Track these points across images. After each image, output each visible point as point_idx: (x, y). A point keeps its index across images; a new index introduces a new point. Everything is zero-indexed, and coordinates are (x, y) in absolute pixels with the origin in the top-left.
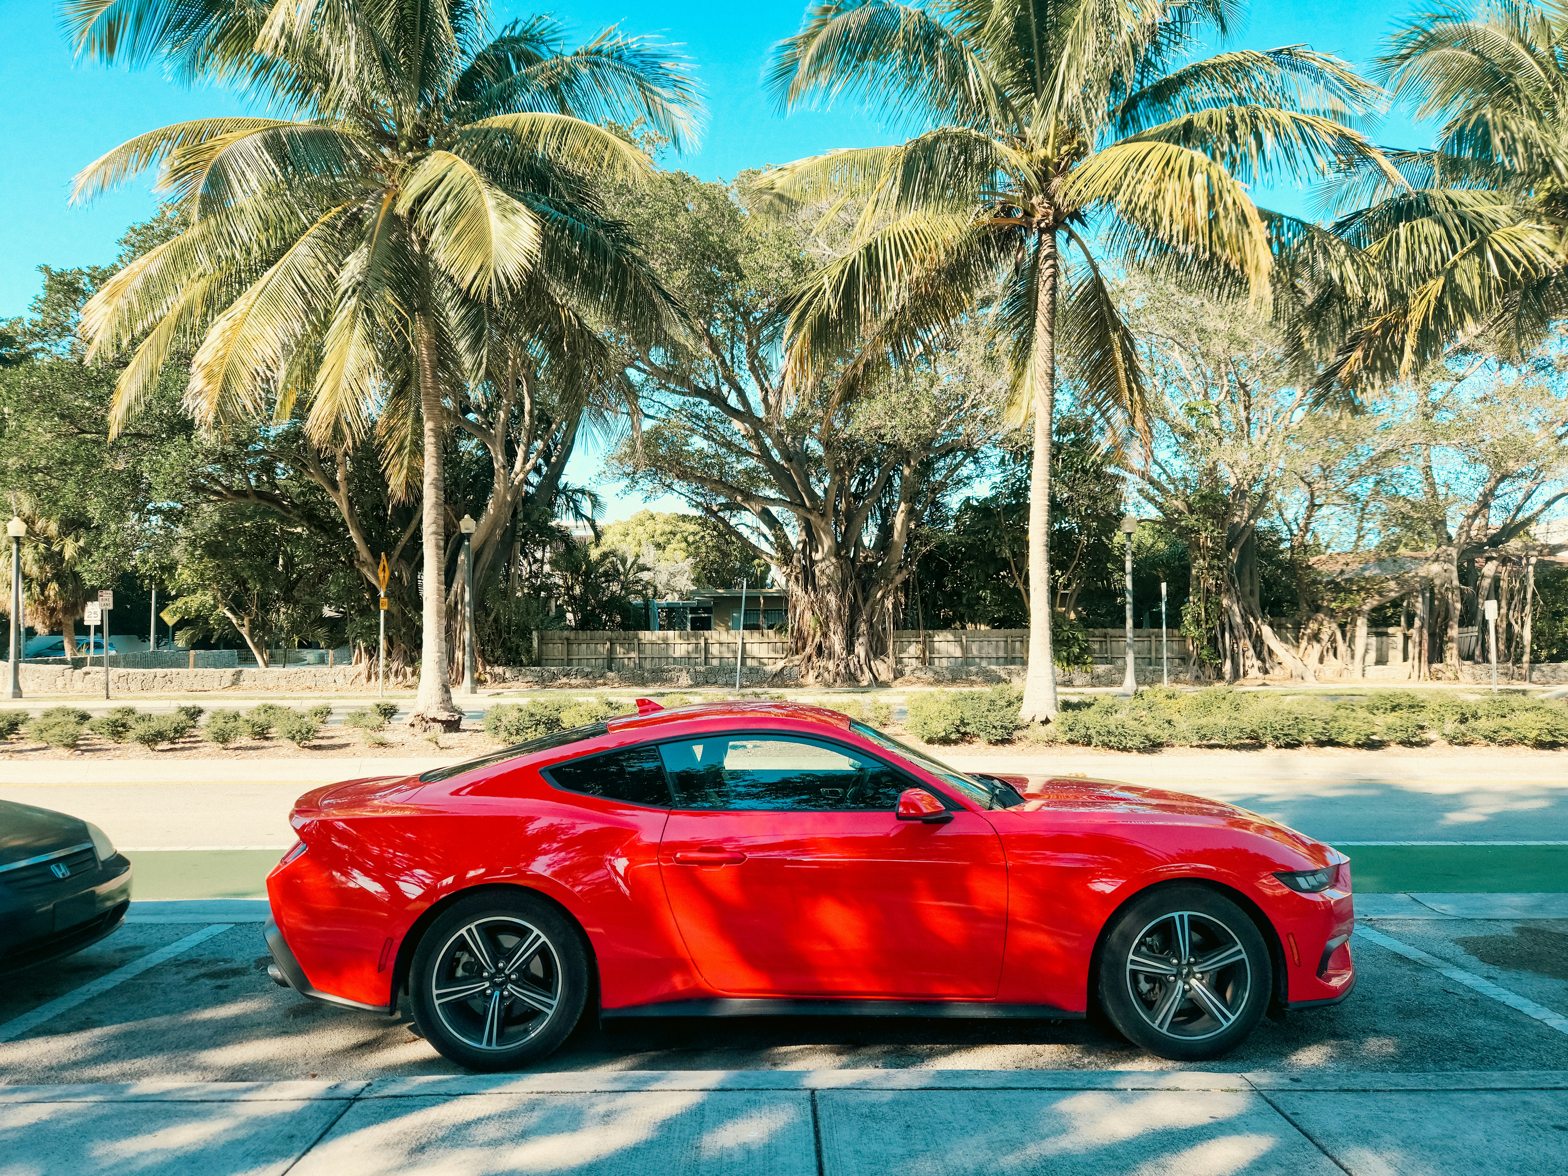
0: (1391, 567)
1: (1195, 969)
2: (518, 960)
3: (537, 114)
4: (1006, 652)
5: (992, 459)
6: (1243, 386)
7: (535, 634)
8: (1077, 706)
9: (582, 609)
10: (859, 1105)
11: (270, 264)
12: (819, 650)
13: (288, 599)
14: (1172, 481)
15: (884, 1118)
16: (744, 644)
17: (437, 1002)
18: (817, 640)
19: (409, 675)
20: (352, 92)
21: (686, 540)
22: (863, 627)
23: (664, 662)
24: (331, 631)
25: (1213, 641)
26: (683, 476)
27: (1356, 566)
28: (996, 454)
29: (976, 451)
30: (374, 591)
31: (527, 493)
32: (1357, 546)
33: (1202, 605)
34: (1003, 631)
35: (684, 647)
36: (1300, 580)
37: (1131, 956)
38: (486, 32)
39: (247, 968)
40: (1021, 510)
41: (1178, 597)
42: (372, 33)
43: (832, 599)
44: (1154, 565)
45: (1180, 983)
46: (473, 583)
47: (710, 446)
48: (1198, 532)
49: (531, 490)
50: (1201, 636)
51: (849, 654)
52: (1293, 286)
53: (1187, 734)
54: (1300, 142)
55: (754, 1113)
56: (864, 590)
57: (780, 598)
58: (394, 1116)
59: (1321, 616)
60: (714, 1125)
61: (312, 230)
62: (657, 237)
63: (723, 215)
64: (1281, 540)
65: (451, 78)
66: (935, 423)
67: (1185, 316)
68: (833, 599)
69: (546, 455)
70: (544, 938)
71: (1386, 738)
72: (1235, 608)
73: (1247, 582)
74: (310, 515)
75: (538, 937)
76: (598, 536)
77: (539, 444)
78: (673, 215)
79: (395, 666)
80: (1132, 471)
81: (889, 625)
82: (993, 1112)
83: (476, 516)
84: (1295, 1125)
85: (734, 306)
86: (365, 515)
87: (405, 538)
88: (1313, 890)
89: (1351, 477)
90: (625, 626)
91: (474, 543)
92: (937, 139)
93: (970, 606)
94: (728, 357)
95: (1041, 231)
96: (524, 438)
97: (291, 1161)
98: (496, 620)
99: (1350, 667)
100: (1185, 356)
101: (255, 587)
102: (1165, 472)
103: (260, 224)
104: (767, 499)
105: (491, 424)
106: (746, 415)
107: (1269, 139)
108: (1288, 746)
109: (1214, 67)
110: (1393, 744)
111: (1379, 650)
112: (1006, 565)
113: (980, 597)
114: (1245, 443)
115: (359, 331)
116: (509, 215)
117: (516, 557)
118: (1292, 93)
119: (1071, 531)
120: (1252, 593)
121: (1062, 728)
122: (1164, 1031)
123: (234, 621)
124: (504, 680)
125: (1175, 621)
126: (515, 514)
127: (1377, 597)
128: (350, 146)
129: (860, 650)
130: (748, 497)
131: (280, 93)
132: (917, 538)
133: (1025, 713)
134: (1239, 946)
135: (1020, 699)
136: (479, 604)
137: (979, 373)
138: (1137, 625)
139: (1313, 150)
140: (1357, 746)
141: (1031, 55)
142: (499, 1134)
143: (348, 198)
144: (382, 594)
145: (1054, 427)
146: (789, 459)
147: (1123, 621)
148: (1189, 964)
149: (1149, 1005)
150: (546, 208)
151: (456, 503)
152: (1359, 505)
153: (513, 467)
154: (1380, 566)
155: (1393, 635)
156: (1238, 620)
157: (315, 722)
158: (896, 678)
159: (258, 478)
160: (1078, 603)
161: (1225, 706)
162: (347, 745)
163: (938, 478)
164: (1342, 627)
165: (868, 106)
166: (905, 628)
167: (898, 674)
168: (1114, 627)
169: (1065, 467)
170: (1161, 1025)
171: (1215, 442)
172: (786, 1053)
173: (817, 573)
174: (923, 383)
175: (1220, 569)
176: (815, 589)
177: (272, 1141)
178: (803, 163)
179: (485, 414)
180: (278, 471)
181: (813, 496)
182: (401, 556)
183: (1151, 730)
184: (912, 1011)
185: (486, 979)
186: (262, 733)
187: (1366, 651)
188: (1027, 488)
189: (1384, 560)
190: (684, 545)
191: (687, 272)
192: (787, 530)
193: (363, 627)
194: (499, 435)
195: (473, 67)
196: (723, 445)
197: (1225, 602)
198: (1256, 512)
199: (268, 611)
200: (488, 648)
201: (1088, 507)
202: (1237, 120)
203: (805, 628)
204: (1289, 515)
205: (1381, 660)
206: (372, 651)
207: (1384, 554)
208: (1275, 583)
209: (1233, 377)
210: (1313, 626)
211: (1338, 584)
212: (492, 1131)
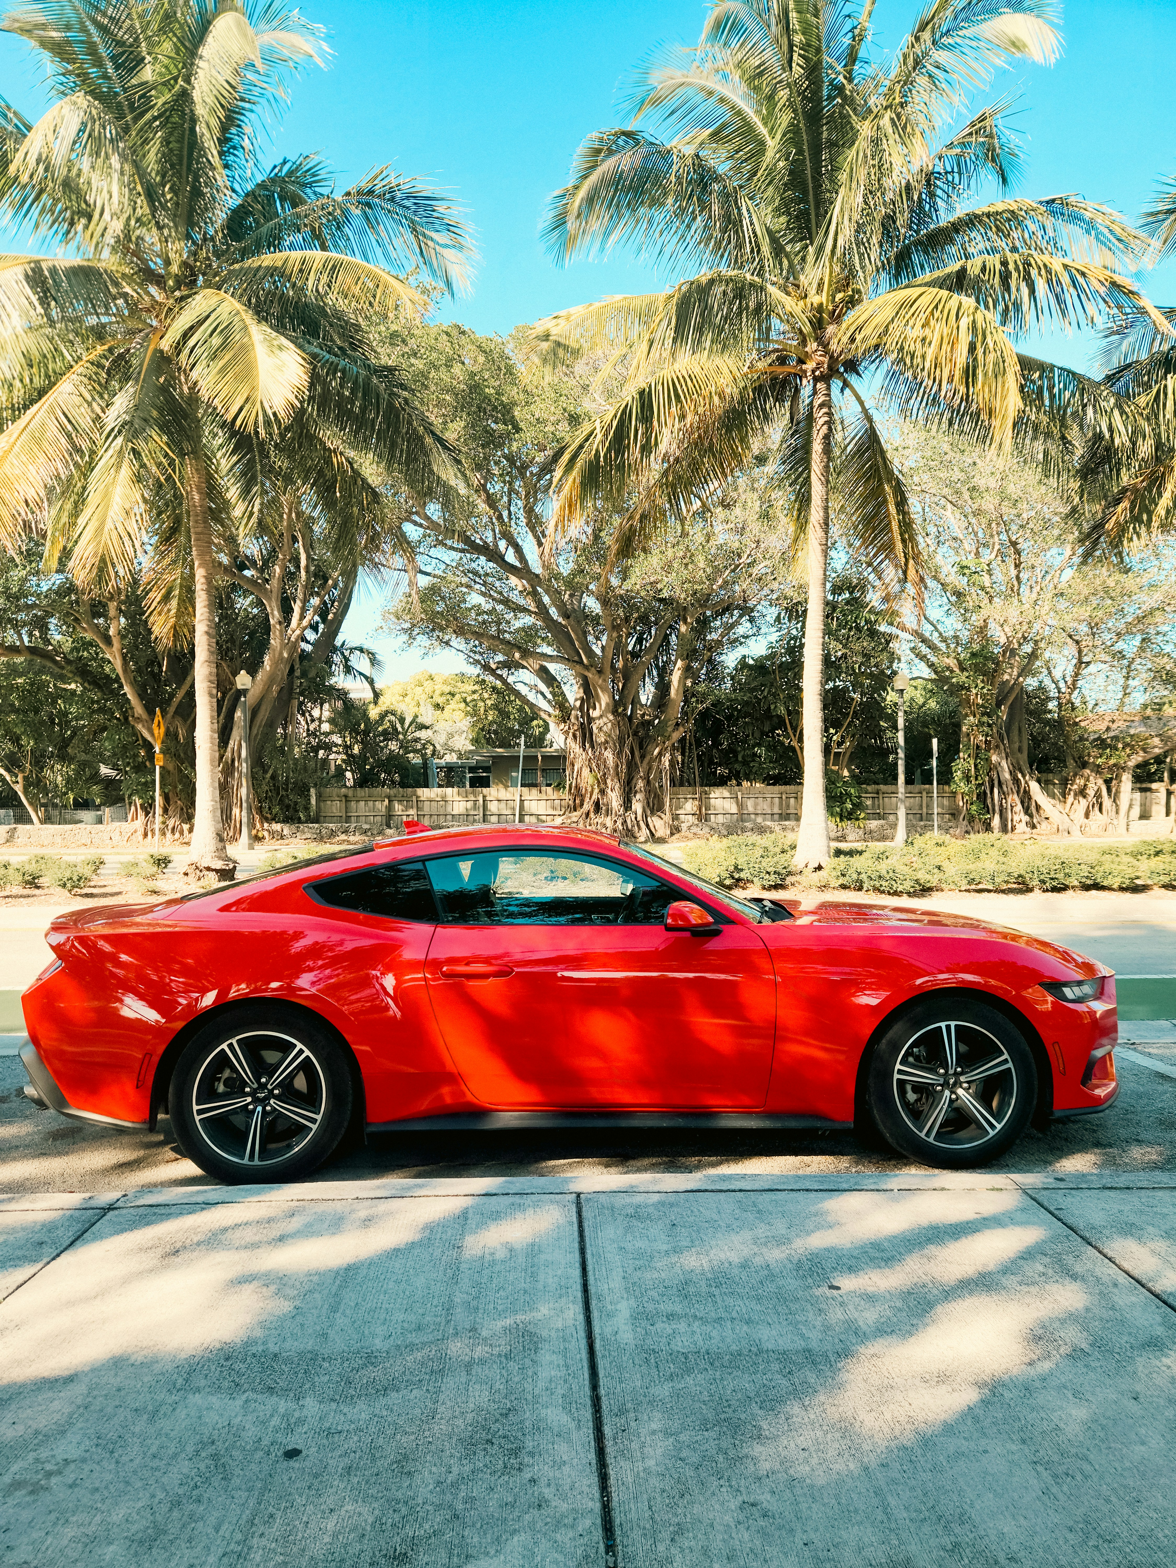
0: (1155, 724)
1: (962, 1079)
2: (280, 1075)
3: (308, 253)
4: (781, 808)
5: (768, 618)
6: (1014, 544)
7: (313, 791)
8: (851, 853)
9: (361, 768)
10: (624, 1206)
11: (33, 402)
12: (597, 807)
13: (63, 757)
14: (944, 640)
15: (649, 1217)
16: (522, 801)
17: (197, 1118)
18: (595, 797)
19: (186, 832)
20: (116, 227)
21: (465, 701)
22: (640, 784)
23: (442, 818)
24: (106, 788)
25: (982, 797)
26: (460, 631)
27: (1121, 724)
28: (772, 613)
29: (752, 610)
30: (149, 747)
31: (303, 651)
32: (1122, 703)
33: (972, 762)
34: (777, 788)
35: (463, 804)
36: (1067, 738)
37: (898, 1066)
38: (255, 170)
39: (8, 1097)
40: (795, 666)
41: (949, 753)
42: (136, 165)
43: (609, 756)
44: (925, 724)
45: (947, 1093)
46: (249, 739)
47: (487, 602)
48: (968, 689)
49: (309, 648)
50: (971, 792)
51: (626, 810)
52: (1063, 437)
53: (957, 879)
54: (1072, 290)
55: (519, 1215)
56: (641, 747)
57: (558, 757)
58: (148, 1224)
59: (1087, 772)
60: (477, 1226)
61: (78, 368)
62: (433, 388)
63: (500, 369)
64: (1049, 699)
65: (220, 216)
66: (711, 579)
67: (957, 475)
68: (611, 756)
69: (323, 612)
70: (307, 1053)
71: (1149, 882)
72: (1004, 764)
73: (1016, 739)
74: (83, 672)
75: (301, 1052)
76: (377, 695)
77: (315, 601)
78: (449, 366)
79: (171, 823)
80: (904, 629)
81: (666, 782)
82: (759, 1212)
83: (252, 672)
84: (1059, 1220)
85: (510, 459)
86: (139, 670)
87: (180, 695)
88: (1079, 1000)
89: (1119, 634)
90: (403, 785)
91: (250, 700)
92: (712, 282)
93: (745, 763)
94: (505, 514)
95: (816, 380)
96: (300, 595)
97: (40, 1265)
98: (273, 777)
99: (1115, 822)
100: (958, 516)
101: (28, 743)
102: (937, 629)
103: (23, 361)
104: (544, 656)
105: (267, 581)
106: (523, 571)
107: (1041, 285)
108: (1055, 889)
109: (988, 215)
110: (1156, 888)
111: (1143, 805)
112: (781, 723)
113: (755, 755)
114: (1015, 600)
115: (126, 472)
116: (277, 352)
117: (293, 714)
118: (1062, 243)
119: (845, 690)
120: (1020, 750)
121: (834, 874)
122: (931, 1140)
123: (8, 778)
124: (282, 837)
125: (946, 777)
126: (292, 670)
127: (1141, 753)
128: (116, 284)
129: (637, 806)
130: (526, 653)
131: (43, 228)
132: (693, 695)
133: (798, 860)
134: (1006, 1056)
135: (793, 847)
136: (257, 762)
137: (755, 527)
138: (909, 781)
139: (1083, 297)
140: (1122, 889)
141: (807, 202)
142: (257, 1238)
143: (114, 336)
144: (157, 749)
145: (828, 585)
146: (566, 616)
147: (895, 778)
148: (956, 1074)
149: (917, 1115)
150: (317, 350)
151: (231, 659)
152: (1125, 662)
153: (288, 625)
154: (1145, 725)
155: (1157, 791)
156: (1007, 775)
157: (87, 871)
158: (672, 834)
159: (31, 635)
160: (851, 760)
161: (993, 852)
162: (120, 893)
163: (714, 636)
164: (1108, 782)
165: (644, 255)
166: (682, 785)
167: (675, 830)
168: (886, 784)
169: (839, 625)
170: (928, 1134)
171: (986, 601)
172: (554, 1167)
173: (595, 730)
174: (700, 538)
175: (989, 725)
176: (592, 747)
177: (20, 1248)
178: (578, 311)
179: (261, 571)
180: (51, 627)
181: (590, 653)
182: (176, 713)
183: (922, 876)
184: (680, 1122)
185: (248, 1095)
186: (33, 882)
187: (1131, 806)
188: (802, 646)
189: (1148, 718)
190: (463, 705)
191: (462, 424)
192: (565, 688)
193: (139, 783)
194: (275, 590)
195: (241, 206)
196: (501, 602)
197: (994, 758)
198: (1026, 671)
199: (42, 769)
200: (266, 805)
201: (862, 664)
202: (1011, 267)
203: (582, 785)
204: (1057, 674)
205: (1145, 815)
206: (148, 808)
207: (1149, 712)
208: (1043, 740)
209: (1004, 537)
210: (1080, 782)
211: (1103, 741)
212: (249, 1235)
